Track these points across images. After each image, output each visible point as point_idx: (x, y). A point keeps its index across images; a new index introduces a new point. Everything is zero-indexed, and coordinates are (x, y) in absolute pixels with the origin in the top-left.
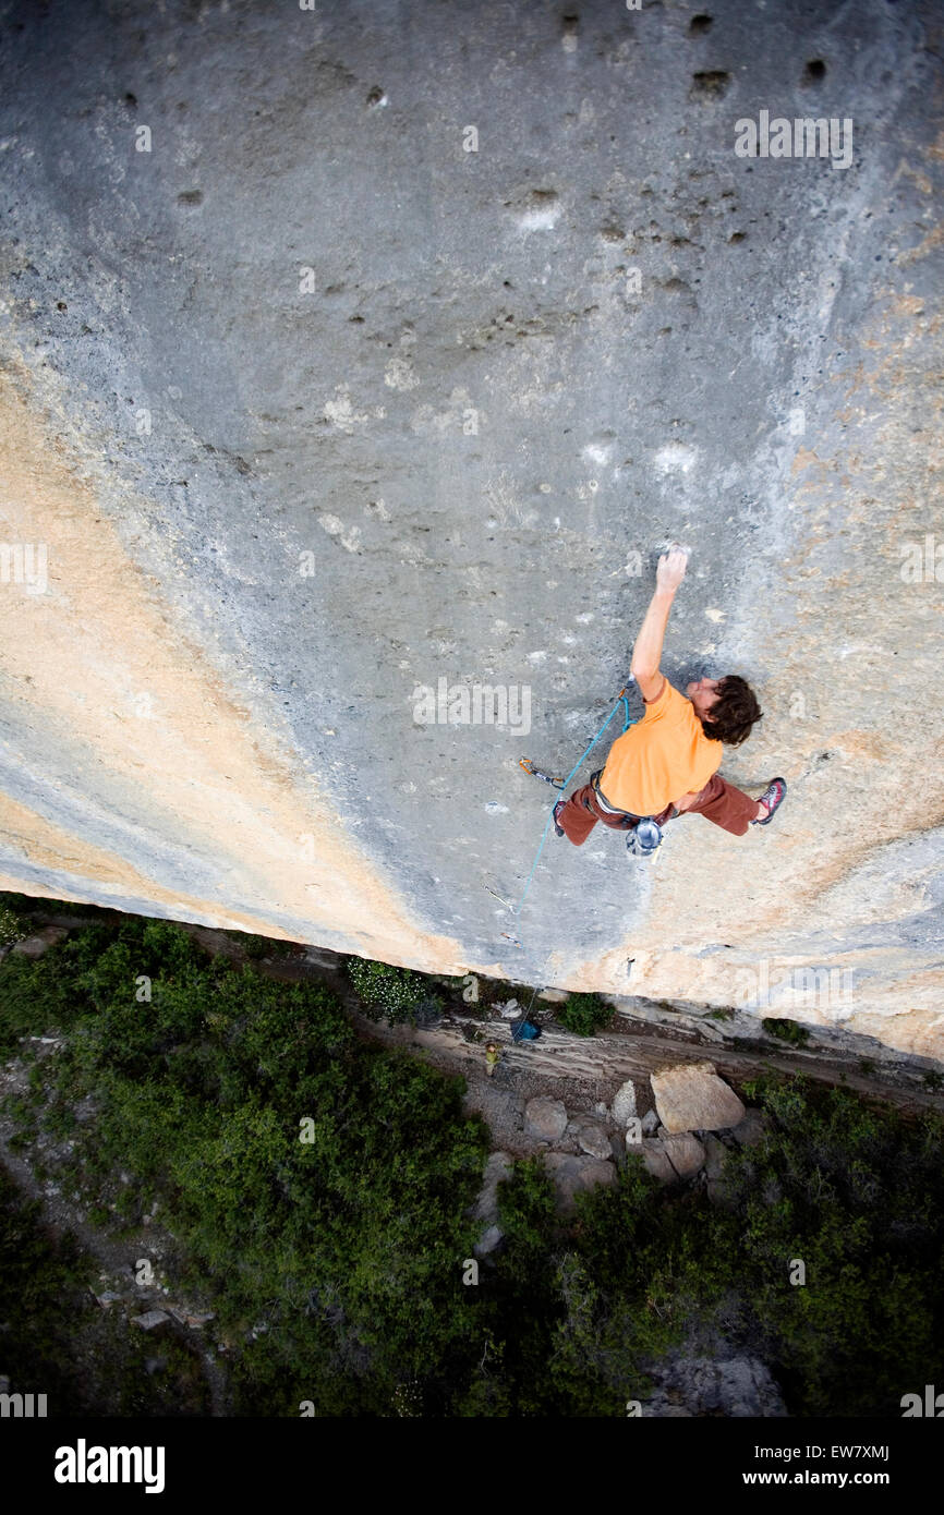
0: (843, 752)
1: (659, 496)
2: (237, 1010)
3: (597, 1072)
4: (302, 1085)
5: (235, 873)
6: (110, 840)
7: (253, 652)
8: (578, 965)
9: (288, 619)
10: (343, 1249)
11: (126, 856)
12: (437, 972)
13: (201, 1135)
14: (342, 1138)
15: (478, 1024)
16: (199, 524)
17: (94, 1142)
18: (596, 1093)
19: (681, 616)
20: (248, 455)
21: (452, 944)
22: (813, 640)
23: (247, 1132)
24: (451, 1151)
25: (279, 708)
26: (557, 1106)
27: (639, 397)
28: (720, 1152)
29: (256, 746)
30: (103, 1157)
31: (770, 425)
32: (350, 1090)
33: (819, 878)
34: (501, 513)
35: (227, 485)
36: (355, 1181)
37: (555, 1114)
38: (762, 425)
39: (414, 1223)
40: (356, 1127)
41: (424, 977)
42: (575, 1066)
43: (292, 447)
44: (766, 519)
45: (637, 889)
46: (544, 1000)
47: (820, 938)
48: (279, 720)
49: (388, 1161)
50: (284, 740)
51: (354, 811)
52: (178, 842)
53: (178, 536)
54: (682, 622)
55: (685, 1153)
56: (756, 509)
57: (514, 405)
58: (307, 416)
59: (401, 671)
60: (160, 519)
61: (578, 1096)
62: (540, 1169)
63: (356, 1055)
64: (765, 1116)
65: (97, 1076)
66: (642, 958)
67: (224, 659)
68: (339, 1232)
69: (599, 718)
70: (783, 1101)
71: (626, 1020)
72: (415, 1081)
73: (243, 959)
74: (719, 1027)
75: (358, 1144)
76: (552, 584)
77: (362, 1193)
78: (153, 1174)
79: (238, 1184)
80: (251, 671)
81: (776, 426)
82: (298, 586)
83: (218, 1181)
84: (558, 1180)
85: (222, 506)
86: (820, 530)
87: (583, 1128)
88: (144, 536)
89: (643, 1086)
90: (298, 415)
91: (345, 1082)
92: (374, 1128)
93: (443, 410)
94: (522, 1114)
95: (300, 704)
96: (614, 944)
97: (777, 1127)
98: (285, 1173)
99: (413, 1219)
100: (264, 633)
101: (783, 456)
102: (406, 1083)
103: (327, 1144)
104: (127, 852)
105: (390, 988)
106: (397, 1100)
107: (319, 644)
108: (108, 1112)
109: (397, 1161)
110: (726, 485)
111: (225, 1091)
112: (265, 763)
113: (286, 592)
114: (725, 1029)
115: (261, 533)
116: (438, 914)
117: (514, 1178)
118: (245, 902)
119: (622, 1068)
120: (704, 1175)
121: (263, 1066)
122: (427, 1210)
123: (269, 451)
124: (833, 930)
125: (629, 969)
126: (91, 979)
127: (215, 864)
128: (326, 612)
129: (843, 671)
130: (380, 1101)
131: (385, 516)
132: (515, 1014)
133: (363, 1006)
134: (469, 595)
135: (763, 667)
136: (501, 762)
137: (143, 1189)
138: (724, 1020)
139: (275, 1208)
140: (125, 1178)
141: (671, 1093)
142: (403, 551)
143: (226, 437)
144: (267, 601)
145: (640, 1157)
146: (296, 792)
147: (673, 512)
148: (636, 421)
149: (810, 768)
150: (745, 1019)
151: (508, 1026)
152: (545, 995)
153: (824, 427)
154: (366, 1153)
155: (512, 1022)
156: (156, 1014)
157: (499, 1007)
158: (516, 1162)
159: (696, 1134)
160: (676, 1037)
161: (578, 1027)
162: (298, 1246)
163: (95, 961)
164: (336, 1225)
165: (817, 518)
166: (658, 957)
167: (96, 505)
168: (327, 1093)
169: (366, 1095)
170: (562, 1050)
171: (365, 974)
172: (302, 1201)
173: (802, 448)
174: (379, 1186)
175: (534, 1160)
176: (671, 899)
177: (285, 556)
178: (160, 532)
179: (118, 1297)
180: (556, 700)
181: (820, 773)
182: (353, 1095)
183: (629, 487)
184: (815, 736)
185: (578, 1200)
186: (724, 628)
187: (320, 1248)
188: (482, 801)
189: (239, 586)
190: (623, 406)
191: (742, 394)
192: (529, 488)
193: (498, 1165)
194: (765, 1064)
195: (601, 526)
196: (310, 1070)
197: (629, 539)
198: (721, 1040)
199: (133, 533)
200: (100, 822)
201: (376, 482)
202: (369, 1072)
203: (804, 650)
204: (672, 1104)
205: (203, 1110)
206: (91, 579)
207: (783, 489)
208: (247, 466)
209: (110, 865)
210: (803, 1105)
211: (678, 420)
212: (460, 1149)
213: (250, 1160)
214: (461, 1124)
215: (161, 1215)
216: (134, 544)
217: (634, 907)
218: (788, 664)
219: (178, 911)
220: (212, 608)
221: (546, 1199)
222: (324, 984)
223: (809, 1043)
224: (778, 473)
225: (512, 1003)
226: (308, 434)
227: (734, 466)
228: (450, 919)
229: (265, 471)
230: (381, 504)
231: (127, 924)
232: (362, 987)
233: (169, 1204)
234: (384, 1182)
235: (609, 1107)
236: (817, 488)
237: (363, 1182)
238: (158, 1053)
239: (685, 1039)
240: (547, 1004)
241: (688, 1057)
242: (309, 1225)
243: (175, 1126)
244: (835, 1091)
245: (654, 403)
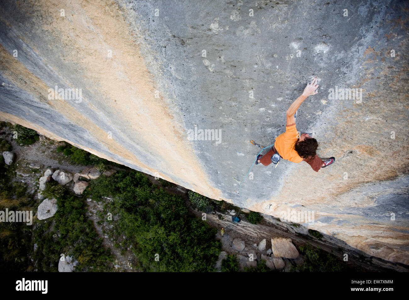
0: (358, 151)
1: (314, 60)
2: (157, 199)
3: (256, 235)
4: (172, 222)
5: (162, 162)
6: (130, 148)
7: (177, 99)
8: (254, 203)
9: (189, 90)
10: (178, 268)
11: (134, 153)
12: (213, 198)
13: (144, 230)
14: (181, 239)
15: (223, 215)
16: (168, 60)
17: (118, 226)
18: (254, 241)
19: (312, 101)
20: (185, 39)
21: (219, 191)
22: (357, 114)
23: (156, 232)
24: (210, 248)
25: (182, 117)
26: (242, 242)
27: (313, 27)
28: (290, 265)
29: (174, 127)
30: (119, 231)
31: (359, 38)
32: (185, 226)
33: (340, 190)
34: (260, 63)
35: (177, 48)
36: (183, 251)
37: (241, 244)
38: (356, 38)
39: (198, 265)
40: (185, 236)
41: (209, 199)
42: (249, 232)
43: (199, 37)
44: (350, 71)
45: (279, 184)
46: (242, 212)
47: (335, 208)
48: (181, 120)
49: (193, 247)
50: (182, 126)
51: (199, 149)
52: (148, 151)
53: (161, 63)
54: (312, 103)
55: (279, 263)
56: (347, 67)
57: (270, 28)
58: (205, 28)
59: (220, 110)
60: (157, 57)
61: (249, 240)
62: (235, 258)
63: (188, 217)
64: (305, 258)
65: (120, 210)
66: (274, 205)
67: (169, 101)
68: (177, 263)
69: (278, 131)
70: (312, 254)
71: (266, 222)
72: (203, 227)
73: (160, 186)
74: (294, 229)
75: (186, 241)
76: (271, 87)
77: (185, 254)
78: (131, 238)
79: (152, 245)
80: (176, 105)
81: (362, 38)
82: (193, 81)
83: (147, 243)
84: (240, 263)
85: (175, 55)
86: (369, 76)
87: (249, 250)
88: (152, 62)
89: (269, 241)
90: (202, 27)
91: (184, 224)
92: (190, 238)
93: (247, 28)
94: (232, 242)
95: (188, 116)
96: (268, 199)
97: (308, 261)
98: (165, 245)
99: (198, 264)
100: (181, 94)
101: (361, 49)
102: (200, 227)
103: (177, 239)
104: (135, 152)
105: (199, 201)
106: (197, 231)
107: (197, 99)
108: (122, 219)
109: (195, 248)
110: (338, 58)
111: (152, 220)
112: (176, 132)
113: (190, 82)
114: (296, 230)
115: (185, 64)
116: (217, 182)
117: (227, 259)
118: (163, 170)
119: (263, 235)
120: (283, 270)
121: (162, 215)
122: (202, 262)
123: (192, 38)
124: (340, 207)
125: (270, 207)
126: (121, 185)
127: (157, 159)
128: (200, 89)
129: (365, 125)
130: (193, 231)
131: (223, 61)
132: (234, 214)
133: (191, 204)
134: (245, 88)
135: (337, 121)
136: (245, 140)
137: (128, 241)
138: (296, 227)
139: (161, 253)
140: (124, 237)
141: (277, 245)
142: (226, 72)
143: (180, 33)
144: (184, 84)
145: (265, 261)
146: (183, 141)
147: (317, 66)
148: (310, 35)
149: (345, 155)
150: (303, 228)
151: (231, 217)
152: (243, 210)
153: (379, 40)
154: (187, 244)
155: (233, 216)
156: (136, 197)
157: (229, 211)
158: (229, 255)
159: (283, 258)
160: (281, 229)
161: (251, 221)
162: (166, 265)
163: (122, 180)
164: (177, 261)
165: (369, 72)
166: (279, 205)
167: (140, 52)
168: (178, 226)
169: (189, 229)
170: (246, 227)
171: (193, 196)
172: (168, 253)
173: (369, 47)
174: (190, 253)
175: (234, 256)
176: (289, 189)
177: (191, 71)
178: (156, 61)
179: (119, 267)
180: (265, 124)
181: (348, 157)
182: (186, 228)
183: (304, 57)
184: (349, 145)
185: (245, 269)
186: (326, 106)
187: (172, 266)
188: (237, 151)
189: (177, 79)
190: (307, 30)
191: (351, 27)
192: (270, 55)
193: (223, 255)
194: (307, 242)
195: (292, 69)
196: (175, 219)
197: (300, 74)
198: (294, 233)
199: (149, 61)
200: (129, 143)
201: (222, 50)
202: (191, 222)
203: (353, 117)
204: (277, 248)
205: (146, 224)
206: (135, 74)
207: (359, 61)
208: (184, 42)
209: (130, 155)
210: (318, 257)
211: (325, 35)
212: (213, 248)
213: (156, 240)
214: (214, 241)
215: (132, 249)
216: (148, 65)
217: (277, 189)
218: (346, 120)
219: (145, 170)
220: (168, 85)
221: (235, 267)
222: (181, 196)
223: (323, 239)
224: (358, 55)
225: (233, 211)
226: (204, 33)
227: (342, 52)
228: (220, 184)
229: (189, 45)
230: (222, 58)
231: (131, 172)
232: (191, 199)
233: (135, 246)
234: (191, 253)
235: (257, 245)
236: (372, 61)
237: (185, 252)
238: (136, 207)
239: (283, 230)
240: (243, 213)
241: (283, 236)
242: (170, 260)
243: (138, 227)
244: (329, 255)
245: (318, 29)
